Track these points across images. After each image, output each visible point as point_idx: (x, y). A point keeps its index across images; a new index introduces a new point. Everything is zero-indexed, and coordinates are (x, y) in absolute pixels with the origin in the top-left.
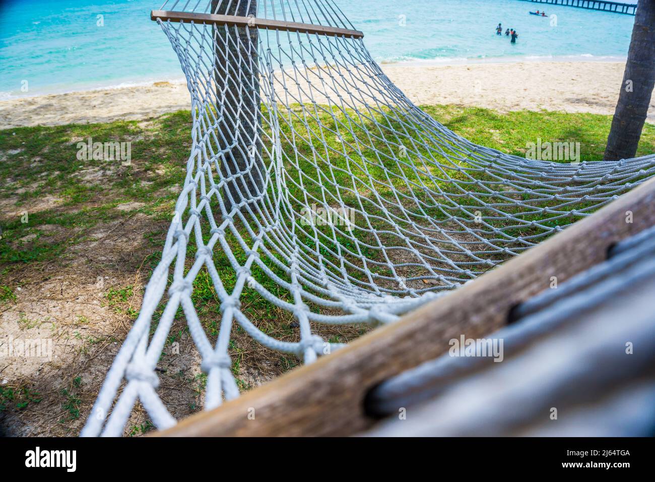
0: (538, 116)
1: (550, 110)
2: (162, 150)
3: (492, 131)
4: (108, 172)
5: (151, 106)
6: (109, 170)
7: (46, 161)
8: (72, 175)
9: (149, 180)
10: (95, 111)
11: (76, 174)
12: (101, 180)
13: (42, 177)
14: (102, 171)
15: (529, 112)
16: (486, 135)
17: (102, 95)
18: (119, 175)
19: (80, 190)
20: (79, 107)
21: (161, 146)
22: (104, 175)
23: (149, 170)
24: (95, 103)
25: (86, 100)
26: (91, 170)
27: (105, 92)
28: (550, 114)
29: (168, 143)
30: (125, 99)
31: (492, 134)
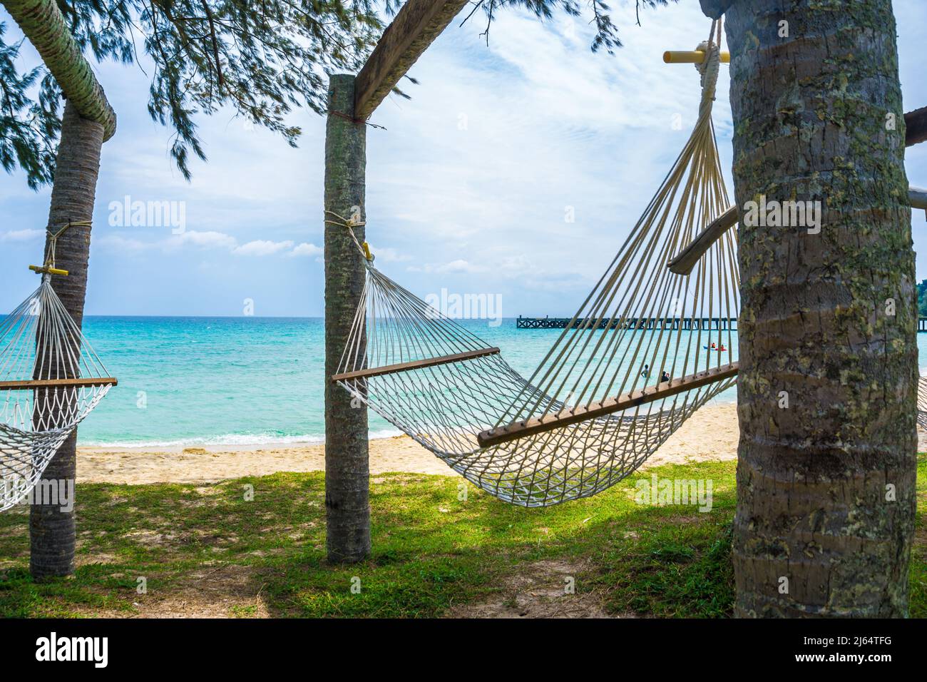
0: (684, 468)
1: (699, 460)
2: (231, 518)
3: (626, 490)
4: (169, 537)
5: (190, 477)
6: (169, 534)
7: (84, 519)
8: (124, 537)
9: (221, 547)
10: (113, 476)
11: (129, 535)
12: (163, 544)
13: (84, 535)
14: (160, 535)
15: (674, 465)
16: (617, 495)
17: (119, 458)
18: (183, 540)
19: (139, 552)
20: (90, 470)
21: (229, 513)
22: (163, 538)
23: (219, 536)
24: (110, 467)
25: (98, 463)
26: (147, 533)
27: (122, 455)
28: (699, 465)
29: (237, 510)
30: (152, 465)
31: (625, 493)
